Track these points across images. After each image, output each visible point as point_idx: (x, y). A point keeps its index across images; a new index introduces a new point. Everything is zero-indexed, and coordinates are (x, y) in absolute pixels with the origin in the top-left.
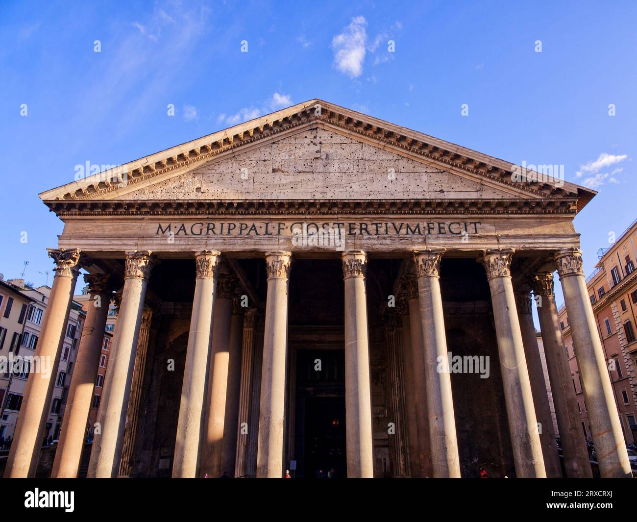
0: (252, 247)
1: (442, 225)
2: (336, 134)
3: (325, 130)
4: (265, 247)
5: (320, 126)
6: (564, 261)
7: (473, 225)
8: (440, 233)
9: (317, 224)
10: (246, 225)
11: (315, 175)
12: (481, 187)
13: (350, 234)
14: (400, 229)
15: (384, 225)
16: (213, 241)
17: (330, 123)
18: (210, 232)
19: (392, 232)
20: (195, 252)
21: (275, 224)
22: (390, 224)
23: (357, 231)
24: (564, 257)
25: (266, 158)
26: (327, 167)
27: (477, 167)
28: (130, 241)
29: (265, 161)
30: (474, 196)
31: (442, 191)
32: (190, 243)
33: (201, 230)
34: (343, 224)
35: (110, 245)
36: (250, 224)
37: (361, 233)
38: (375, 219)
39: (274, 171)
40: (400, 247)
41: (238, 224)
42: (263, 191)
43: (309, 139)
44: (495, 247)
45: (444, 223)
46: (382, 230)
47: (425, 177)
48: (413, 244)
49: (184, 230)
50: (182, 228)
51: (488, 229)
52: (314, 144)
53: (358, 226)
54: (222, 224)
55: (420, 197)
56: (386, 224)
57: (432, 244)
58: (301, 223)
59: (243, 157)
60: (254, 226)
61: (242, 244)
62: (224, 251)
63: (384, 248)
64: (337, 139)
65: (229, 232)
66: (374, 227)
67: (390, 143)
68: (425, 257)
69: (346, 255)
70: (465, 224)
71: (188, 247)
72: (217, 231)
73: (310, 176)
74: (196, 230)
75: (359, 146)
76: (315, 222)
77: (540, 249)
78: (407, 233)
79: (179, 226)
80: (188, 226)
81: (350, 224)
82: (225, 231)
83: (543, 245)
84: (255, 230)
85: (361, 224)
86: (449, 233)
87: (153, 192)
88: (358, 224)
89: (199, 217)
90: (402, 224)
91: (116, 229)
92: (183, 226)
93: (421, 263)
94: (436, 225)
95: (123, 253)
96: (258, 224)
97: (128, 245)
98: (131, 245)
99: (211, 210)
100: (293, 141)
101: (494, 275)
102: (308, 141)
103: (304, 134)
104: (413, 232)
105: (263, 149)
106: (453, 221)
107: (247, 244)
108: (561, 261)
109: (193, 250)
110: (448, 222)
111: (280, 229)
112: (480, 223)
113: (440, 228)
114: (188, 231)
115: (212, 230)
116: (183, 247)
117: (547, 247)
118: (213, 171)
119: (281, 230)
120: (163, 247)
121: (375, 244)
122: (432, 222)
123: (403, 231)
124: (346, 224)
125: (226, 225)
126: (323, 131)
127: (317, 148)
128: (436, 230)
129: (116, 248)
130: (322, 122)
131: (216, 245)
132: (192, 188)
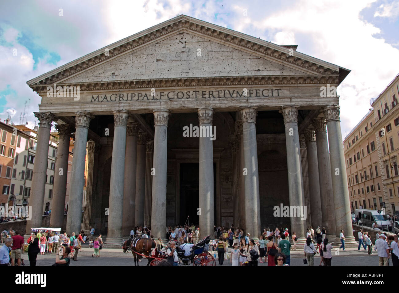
0: (145, 107)
1: (258, 91)
2: (195, 36)
3: (188, 34)
4: (153, 107)
5: (185, 31)
6: (329, 112)
7: (277, 91)
8: (257, 96)
9: (183, 92)
10: (142, 94)
11: (182, 62)
12: (282, 68)
13: (203, 97)
14: (233, 94)
15: (223, 92)
16: (123, 104)
17: (191, 29)
18: (121, 99)
19: (228, 95)
20: (113, 111)
21: (158, 93)
22: (227, 91)
23: (207, 96)
24: (329, 110)
25: (153, 53)
26: (189, 57)
27: (280, 55)
28: (77, 106)
29: (152, 54)
30: (278, 73)
31: (259, 70)
32: (110, 106)
33: (116, 98)
34: (199, 92)
35: (66, 109)
36: (144, 93)
37: (209, 97)
38: (218, 88)
39: (157, 60)
40: (232, 105)
41: (137, 94)
42: (151, 73)
43: (179, 40)
44: (289, 104)
45: (259, 90)
46: (222, 95)
47: (249, 62)
48: (241, 103)
49: (106, 98)
50: (105, 98)
51: (285, 92)
52: (182, 43)
53: (207, 93)
54: (128, 94)
55: (245, 74)
56: (225, 91)
57: (251, 103)
58: (174, 92)
59: (139, 53)
60: (146, 94)
61: (139, 106)
62: (129, 110)
63: (223, 106)
64: (195, 39)
65: (132, 99)
66: (217, 93)
67: (228, 41)
68: (247, 111)
69: (200, 110)
70: (272, 90)
71: (109, 108)
72: (125, 98)
73: (179, 63)
74: (113, 98)
75: (209, 43)
77: (315, 105)
78: (237, 97)
79: (103, 96)
80: (108, 96)
81: (203, 92)
82: (130, 98)
83: (317, 103)
84: (147, 97)
85: (209, 92)
86: (262, 96)
87: (88, 77)
88: (207, 91)
89: (114, 90)
90: (234, 91)
91: (69, 100)
92: (106, 96)
93: (244, 114)
94: (255, 91)
95: (73, 113)
96: (148, 93)
97: (76, 108)
98: (78, 108)
99: (121, 86)
100: (169, 42)
101: (287, 120)
102: (178, 41)
103: (176, 37)
104: (241, 96)
105: (150, 47)
106: (265, 89)
107: (142, 105)
108: (327, 112)
109: (112, 110)
110: (262, 90)
111: (161, 96)
112: (281, 89)
113: (257, 93)
114: (109, 99)
115: (122, 98)
116: (106, 108)
117: (320, 104)
118: (122, 63)
119: (162, 97)
120: (95, 109)
121: (217, 104)
122: (252, 89)
123: (235, 95)
124: (201, 92)
125: (130, 95)
126: (187, 35)
127: (183, 45)
128: (254, 95)
129: (69, 110)
130: (186, 29)
131: (125, 106)
132: (110, 73)
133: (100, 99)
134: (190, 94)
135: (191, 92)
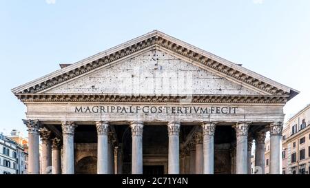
0: (124, 119)
2: (166, 53)
3: (160, 51)
4: (130, 119)
5: (157, 48)
7: (234, 109)
8: (217, 113)
10: (120, 107)
12: (240, 88)
13: (173, 112)
14: (197, 110)
15: (190, 108)
16: (104, 116)
17: (163, 46)
18: (102, 111)
19: (193, 111)
21: (135, 107)
22: (193, 108)
23: (176, 111)
24: (275, 126)
25: (128, 68)
27: (240, 76)
28: (62, 116)
29: (127, 70)
30: (236, 93)
31: (220, 90)
32: (93, 117)
33: (98, 110)
34: (169, 107)
35: (53, 117)
36: (122, 107)
37: (178, 112)
38: (185, 105)
40: (197, 120)
41: (116, 107)
44: (243, 120)
45: (219, 107)
46: (188, 111)
47: (213, 81)
48: (203, 118)
49: (89, 110)
51: (241, 110)
52: (154, 60)
53: (176, 109)
54: (108, 107)
55: (209, 93)
57: (212, 118)
58: (148, 107)
59: (115, 67)
60: (124, 108)
61: (119, 118)
62: (110, 121)
63: (189, 120)
64: (166, 57)
65: (112, 111)
66: (185, 109)
67: (196, 60)
68: (209, 125)
69: (170, 124)
70: (230, 108)
71: (92, 119)
72: (106, 111)
74: (95, 110)
75: (179, 61)
76: (155, 106)
78: (201, 113)
79: (86, 108)
80: (91, 108)
81: (173, 107)
82: (110, 111)
84: (125, 110)
86: (222, 113)
87: (69, 88)
88: (177, 107)
89: (96, 103)
90: (199, 107)
91: (55, 109)
92: (88, 107)
93: (206, 128)
94: (216, 109)
95: (60, 122)
96: (126, 107)
97: (62, 118)
98: (64, 118)
99: (102, 99)
100: (142, 57)
101: (240, 134)
102: (150, 58)
103: (148, 53)
104: (204, 112)
105: (126, 62)
106: (224, 107)
107: (122, 117)
108: (273, 128)
109: (95, 121)
110: (221, 107)
111: (137, 109)
112: (237, 108)
113: (217, 110)
114: (91, 111)
116: (90, 119)
118: (100, 76)
119: (138, 111)
121: (184, 118)
122: (213, 107)
123: (199, 111)
124: (171, 108)
125: (110, 108)
126: (158, 51)
127: (156, 62)
128: (215, 111)
129: (56, 119)
130: (159, 46)
131: (106, 118)
132: (90, 86)
133: (84, 110)
134: (162, 109)
135: (163, 108)
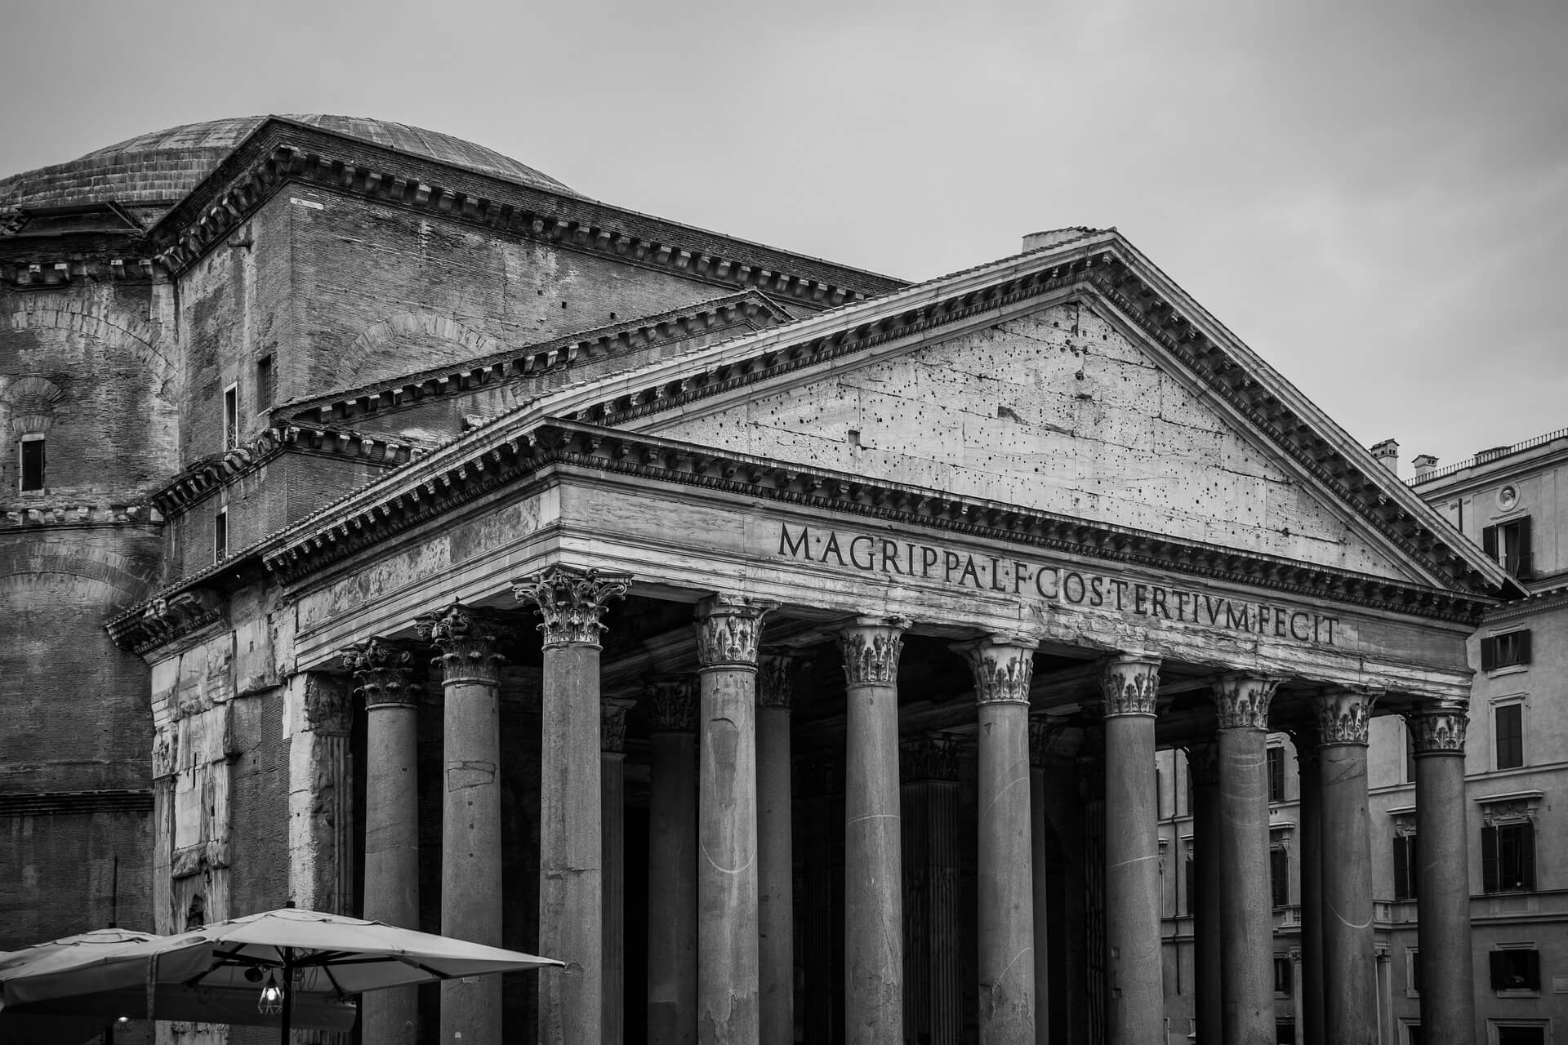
0: (971, 619)
1: (1281, 615)
2: (1114, 330)
3: (1092, 312)
4: (994, 622)
5: (1087, 299)
6: (1441, 723)
7: (1327, 622)
8: (1278, 633)
9: (1084, 576)
10: (956, 556)
11: (1078, 443)
12: (1345, 535)
13: (1138, 612)
14: (1217, 612)
15: (1192, 598)
16: (898, 592)
17: (1111, 299)
18: (889, 563)
19: (1204, 617)
20: (863, 615)
21: (1007, 564)
22: (1201, 599)
23: (1150, 608)
24: (1445, 715)
25: (984, 372)
26: (1099, 426)
28: (727, 566)
29: (980, 377)
31: (1286, 533)
32: (855, 591)
33: (871, 555)
34: (1126, 584)
35: (683, 569)
36: (963, 556)
37: (1155, 614)
38: (1181, 582)
39: (1003, 412)
40: (1217, 655)
41: (940, 553)
42: (983, 468)
43: (1064, 334)
44: (1356, 679)
45: (1284, 611)
46: (1189, 609)
47: (1262, 490)
48: (1237, 652)
49: (837, 550)
50: (832, 546)
51: (1347, 634)
52: (1073, 349)
53: (1149, 594)
54: (911, 547)
55: (1251, 542)
56: (1196, 597)
57: (1265, 657)
58: (1055, 570)
59: (937, 358)
60: (970, 562)
61: (954, 609)
62: (919, 620)
63: (1193, 656)
64: (1115, 346)
65: (925, 573)
66: (1176, 599)
68: (1255, 688)
70: (1316, 617)
71: (851, 600)
72: (904, 565)
73: (1066, 443)
74: (862, 556)
75: (1156, 377)
76: (1080, 571)
77: (1416, 693)
78: (1228, 627)
79: (825, 540)
81: (1138, 586)
82: (918, 568)
83: (1421, 686)
84: (974, 573)
85: (1156, 589)
86: (1292, 637)
87: (756, 424)
88: (1150, 587)
89: (872, 521)
90: (1221, 600)
91: (688, 525)
92: (833, 539)
94: (1273, 615)
96: (979, 559)
97: (723, 575)
98: (730, 576)
100: (1032, 330)
101: (1346, 737)
102: (1059, 337)
103: (1054, 316)
104: (1237, 625)
105: (976, 342)
106: (1298, 610)
108: (1436, 723)
109: (861, 610)
110: (1292, 612)
111: (1018, 578)
112: (1337, 620)
113: (1278, 622)
114: (846, 558)
115: (892, 559)
116: (841, 599)
117: (1427, 691)
118: (880, 388)
119: (1021, 582)
120: (799, 593)
121: (1178, 644)
122: (1267, 605)
123: (1222, 619)
124: (1132, 586)
125: (919, 553)
126: (1088, 315)
127: (1079, 364)
128: (1270, 628)
130: (1096, 292)
131: (904, 604)
132: (838, 430)
133: (817, 551)
134: (1103, 589)
135: (1106, 580)
